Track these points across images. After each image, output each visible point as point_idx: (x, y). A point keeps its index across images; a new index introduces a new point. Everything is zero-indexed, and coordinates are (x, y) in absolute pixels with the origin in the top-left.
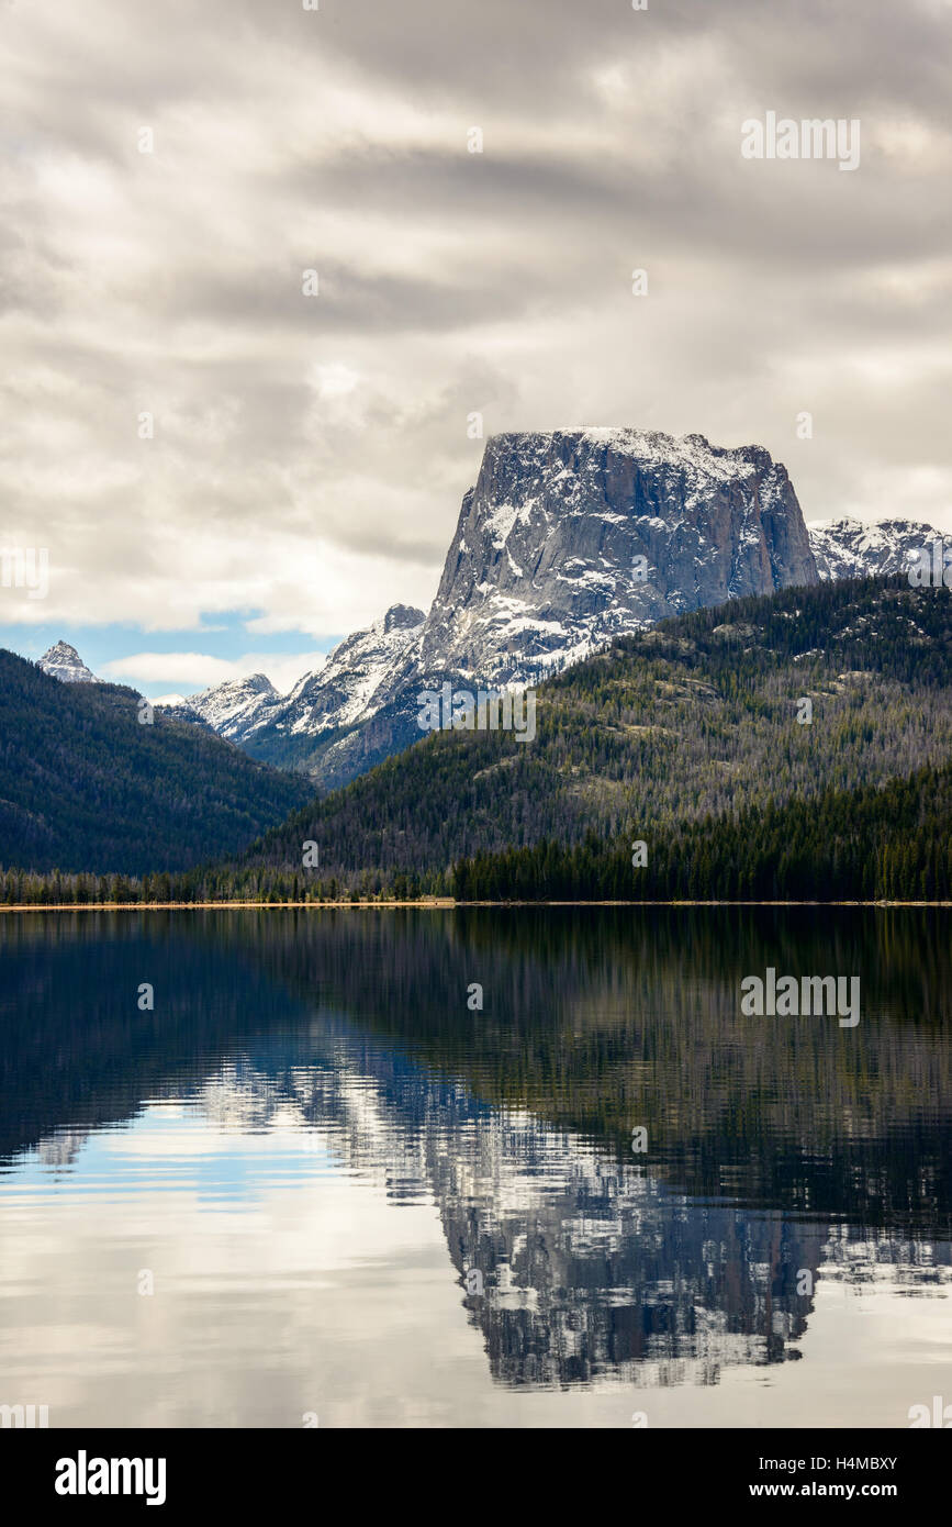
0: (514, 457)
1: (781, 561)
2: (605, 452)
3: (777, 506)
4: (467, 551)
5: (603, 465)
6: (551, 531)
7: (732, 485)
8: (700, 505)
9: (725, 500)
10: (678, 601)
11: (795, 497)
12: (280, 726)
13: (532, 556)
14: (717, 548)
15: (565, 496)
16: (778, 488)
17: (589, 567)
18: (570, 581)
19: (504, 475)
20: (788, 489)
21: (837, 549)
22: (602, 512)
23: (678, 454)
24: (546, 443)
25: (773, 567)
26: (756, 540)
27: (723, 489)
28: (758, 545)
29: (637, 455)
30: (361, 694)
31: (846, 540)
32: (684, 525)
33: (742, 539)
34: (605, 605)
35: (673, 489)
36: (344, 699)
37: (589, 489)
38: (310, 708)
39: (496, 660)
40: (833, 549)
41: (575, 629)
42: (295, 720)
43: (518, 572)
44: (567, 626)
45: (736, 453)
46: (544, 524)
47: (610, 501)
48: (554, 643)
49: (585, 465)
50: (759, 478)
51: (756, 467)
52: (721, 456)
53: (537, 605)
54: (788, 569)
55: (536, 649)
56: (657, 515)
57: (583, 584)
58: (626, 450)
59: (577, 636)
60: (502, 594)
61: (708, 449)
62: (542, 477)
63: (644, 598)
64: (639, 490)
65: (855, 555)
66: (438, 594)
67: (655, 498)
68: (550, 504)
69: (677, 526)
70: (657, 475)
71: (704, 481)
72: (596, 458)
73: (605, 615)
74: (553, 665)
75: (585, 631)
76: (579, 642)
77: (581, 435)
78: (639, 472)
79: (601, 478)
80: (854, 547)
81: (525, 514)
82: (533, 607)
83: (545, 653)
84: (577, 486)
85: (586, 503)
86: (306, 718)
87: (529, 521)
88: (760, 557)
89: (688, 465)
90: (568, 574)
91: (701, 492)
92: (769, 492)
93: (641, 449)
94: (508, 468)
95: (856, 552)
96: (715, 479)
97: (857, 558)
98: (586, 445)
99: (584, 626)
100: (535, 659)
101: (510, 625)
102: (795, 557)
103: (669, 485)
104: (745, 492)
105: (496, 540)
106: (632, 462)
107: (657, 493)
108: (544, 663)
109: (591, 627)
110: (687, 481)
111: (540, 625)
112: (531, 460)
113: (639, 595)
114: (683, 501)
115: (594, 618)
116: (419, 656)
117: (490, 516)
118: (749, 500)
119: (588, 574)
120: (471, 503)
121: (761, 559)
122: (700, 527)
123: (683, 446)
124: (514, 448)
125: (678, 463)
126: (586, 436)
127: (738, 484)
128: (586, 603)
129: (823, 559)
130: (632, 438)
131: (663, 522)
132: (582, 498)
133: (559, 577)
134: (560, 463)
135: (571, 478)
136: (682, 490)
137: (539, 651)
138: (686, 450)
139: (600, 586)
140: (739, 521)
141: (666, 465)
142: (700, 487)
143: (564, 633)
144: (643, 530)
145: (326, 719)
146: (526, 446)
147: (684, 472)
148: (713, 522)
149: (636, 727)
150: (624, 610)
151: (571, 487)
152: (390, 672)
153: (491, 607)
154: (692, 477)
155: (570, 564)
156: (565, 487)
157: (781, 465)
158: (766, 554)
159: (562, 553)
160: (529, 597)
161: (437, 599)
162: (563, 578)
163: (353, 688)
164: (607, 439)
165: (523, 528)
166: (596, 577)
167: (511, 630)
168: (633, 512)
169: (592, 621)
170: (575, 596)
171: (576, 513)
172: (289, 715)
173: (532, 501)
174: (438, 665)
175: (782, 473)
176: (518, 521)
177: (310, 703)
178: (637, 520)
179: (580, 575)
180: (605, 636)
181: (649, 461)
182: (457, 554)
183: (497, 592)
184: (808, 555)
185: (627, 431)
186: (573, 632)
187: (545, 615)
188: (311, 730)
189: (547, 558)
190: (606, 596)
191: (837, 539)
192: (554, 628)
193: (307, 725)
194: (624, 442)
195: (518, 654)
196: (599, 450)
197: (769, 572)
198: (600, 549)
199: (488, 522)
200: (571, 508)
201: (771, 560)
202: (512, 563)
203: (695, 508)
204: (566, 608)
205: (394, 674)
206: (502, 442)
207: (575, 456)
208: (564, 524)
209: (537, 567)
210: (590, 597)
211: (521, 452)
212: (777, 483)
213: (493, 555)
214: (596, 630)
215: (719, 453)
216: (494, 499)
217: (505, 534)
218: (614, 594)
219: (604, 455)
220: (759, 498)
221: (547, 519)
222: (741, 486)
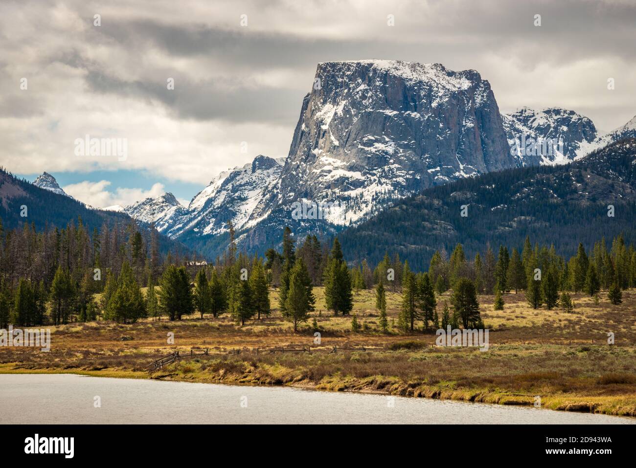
0: (333, 76)
1: (486, 137)
2: (386, 75)
3: (484, 105)
4: (306, 130)
5: (385, 83)
6: (355, 120)
7: (459, 93)
8: (440, 105)
9: (454, 102)
10: (428, 160)
11: (495, 100)
12: (196, 230)
13: (344, 134)
14: (450, 130)
15: (363, 100)
16: (485, 94)
17: (377, 141)
18: (366, 149)
19: (327, 87)
20: (491, 95)
21: (519, 126)
22: (384, 109)
23: (428, 75)
24: (352, 68)
25: (482, 140)
26: (472, 125)
27: (453, 96)
28: (473, 127)
29: (404, 76)
30: (243, 211)
31: (525, 121)
32: (431, 116)
33: (464, 124)
34: (386, 162)
35: (424, 95)
36: (234, 214)
37: (377, 96)
38: (214, 220)
39: (324, 194)
40: (517, 126)
41: (369, 176)
42: (205, 227)
43: (336, 143)
44: (364, 174)
45: (460, 74)
46: (351, 115)
47: (388, 103)
48: (357, 184)
49: (374, 82)
50: (473, 89)
51: (472, 83)
52: (451, 76)
53: (347, 162)
54: (490, 141)
55: (347, 188)
56: (416, 111)
57: (373, 150)
58: (397, 73)
59: (370, 180)
60: (327, 155)
61: (444, 72)
62: (350, 89)
63: (408, 159)
64: (405, 97)
65: (530, 129)
66: (289, 154)
67: (414, 101)
68: (354, 104)
69: (427, 117)
70: (416, 88)
71: (442, 91)
72: (381, 78)
73: (386, 168)
74: (357, 196)
75: (375, 177)
76: (371, 184)
77: (372, 64)
78: (405, 86)
79: (383, 90)
80: (530, 125)
81: (340, 110)
82: (345, 163)
83: (352, 190)
84: (370, 94)
85: (375, 104)
86: (211, 226)
87: (342, 114)
88: (474, 134)
89: (433, 82)
90: (364, 144)
91: (441, 97)
92: (480, 97)
93: (406, 73)
94: (330, 83)
95: (531, 128)
96: (449, 90)
97: (531, 131)
98: (375, 70)
99: (374, 175)
100: (346, 193)
101: (332, 174)
102: (495, 134)
103: (423, 93)
104: (466, 97)
105: (323, 124)
106: (401, 80)
107: (416, 98)
108: (352, 196)
109: (378, 175)
110: (433, 91)
111: (349, 174)
112: (343, 78)
113: (406, 157)
114: (431, 103)
115: (379, 170)
116: (278, 190)
117: (319, 110)
118: (468, 102)
119: (376, 145)
120: (308, 102)
121: (475, 136)
122: (440, 118)
123: (431, 71)
124: (333, 71)
125: (428, 81)
126: (375, 65)
127: (462, 93)
128: (375, 161)
129: (511, 133)
130: (401, 66)
131: (419, 115)
132: (373, 101)
133: (360, 146)
134: (360, 81)
135: (366, 90)
136: (430, 97)
137: (349, 189)
138: (432, 73)
139: (383, 151)
140: (463, 114)
141: (421, 82)
142: (440, 94)
143: (363, 178)
144: (408, 119)
145: (223, 226)
146: (340, 70)
147: (431, 86)
148: (447, 114)
149: (413, 246)
150: (397, 165)
151: (366, 94)
152: (262, 200)
153: (321, 163)
154: (435, 89)
155: (366, 139)
156: (363, 95)
157: (487, 81)
158: (478, 132)
159: (362, 132)
160: (343, 157)
161: (289, 157)
162: (362, 147)
163: (239, 208)
164: (387, 67)
165: (339, 118)
166: (380, 146)
167: (332, 177)
168: (402, 109)
169: (379, 172)
170: (369, 157)
171: (369, 110)
172: (202, 224)
173: (344, 102)
174: (290, 196)
175: (487, 85)
176: (336, 114)
177: (213, 217)
178: (404, 113)
179: (371, 145)
180: (386, 180)
181: (411, 80)
182: (300, 132)
183: (324, 154)
184: (502, 133)
185: (398, 62)
186: (368, 178)
187: (351, 168)
188: (215, 233)
189: (353, 136)
190: (386, 157)
191: (519, 120)
192: (357, 175)
193: (212, 229)
194: (396, 69)
195: (337, 190)
196: (382, 73)
197: (480, 143)
198: (383, 131)
199: (318, 114)
200: (367, 107)
201: (481, 136)
202: (332, 138)
203: (437, 107)
204: (364, 164)
205: (264, 201)
206: (326, 68)
207: (369, 76)
208: (362, 116)
209: (347, 140)
210: (377, 158)
211: (337, 73)
212: (484, 91)
213: (322, 133)
214: (381, 176)
215: (451, 74)
216: (322, 101)
217: (328, 120)
218: (391, 156)
219: (386, 76)
220: (474, 101)
221: (353, 113)
222: (464, 94)
